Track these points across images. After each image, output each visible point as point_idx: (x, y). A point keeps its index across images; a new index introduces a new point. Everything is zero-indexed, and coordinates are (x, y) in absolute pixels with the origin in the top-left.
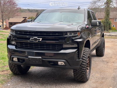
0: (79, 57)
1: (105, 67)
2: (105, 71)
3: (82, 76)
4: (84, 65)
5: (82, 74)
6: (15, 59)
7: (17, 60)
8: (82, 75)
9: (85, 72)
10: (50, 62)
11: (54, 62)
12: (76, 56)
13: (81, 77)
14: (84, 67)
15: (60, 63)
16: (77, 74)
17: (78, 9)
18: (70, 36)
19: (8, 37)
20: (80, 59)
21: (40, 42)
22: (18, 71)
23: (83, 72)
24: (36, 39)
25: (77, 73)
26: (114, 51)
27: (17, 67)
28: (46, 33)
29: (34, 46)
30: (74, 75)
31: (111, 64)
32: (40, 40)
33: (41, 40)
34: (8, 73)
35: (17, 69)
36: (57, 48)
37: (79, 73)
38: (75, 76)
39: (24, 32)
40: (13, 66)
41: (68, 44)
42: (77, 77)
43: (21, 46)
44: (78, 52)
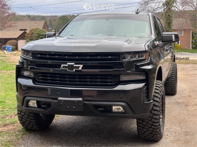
0: (148, 97)
1: (184, 114)
2: (186, 121)
3: (152, 131)
4: (157, 110)
5: (153, 127)
6: (33, 103)
7: (36, 104)
8: (154, 129)
9: (158, 122)
10: (97, 107)
11: (104, 106)
12: (143, 95)
13: (151, 133)
14: (156, 115)
15: (114, 108)
16: (143, 128)
17: (137, 13)
18: (132, 59)
19: (18, 64)
20: (149, 100)
21: (79, 71)
22: (34, 124)
23: (154, 124)
24: (71, 67)
25: (144, 126)
26: (191, 85)
27: (33, 118)
28: (90, 56)
29: (67, 79)
30: (138, 129)
31: (193, 108)
32: (79, 67)
33: (80, 69)
34: (16, 128)
35: (34, 121)
36: (111, 82)
37: (148, 125)
38: (140, 131)
39: (49, 55)
40: (25, 115)
41: (128, 74)
42: (143, 132)
43: (42, 79)
44: (148, 89)
